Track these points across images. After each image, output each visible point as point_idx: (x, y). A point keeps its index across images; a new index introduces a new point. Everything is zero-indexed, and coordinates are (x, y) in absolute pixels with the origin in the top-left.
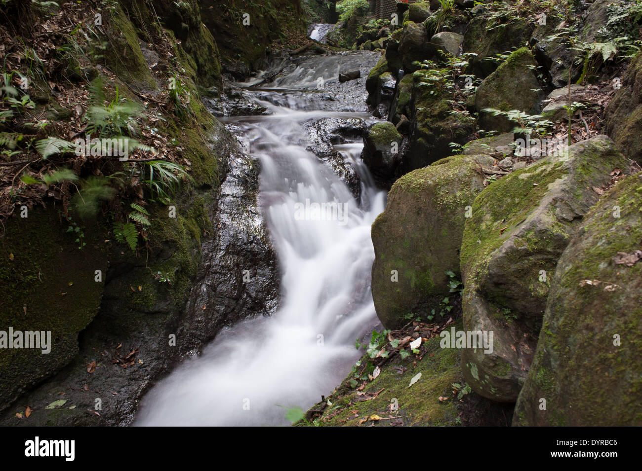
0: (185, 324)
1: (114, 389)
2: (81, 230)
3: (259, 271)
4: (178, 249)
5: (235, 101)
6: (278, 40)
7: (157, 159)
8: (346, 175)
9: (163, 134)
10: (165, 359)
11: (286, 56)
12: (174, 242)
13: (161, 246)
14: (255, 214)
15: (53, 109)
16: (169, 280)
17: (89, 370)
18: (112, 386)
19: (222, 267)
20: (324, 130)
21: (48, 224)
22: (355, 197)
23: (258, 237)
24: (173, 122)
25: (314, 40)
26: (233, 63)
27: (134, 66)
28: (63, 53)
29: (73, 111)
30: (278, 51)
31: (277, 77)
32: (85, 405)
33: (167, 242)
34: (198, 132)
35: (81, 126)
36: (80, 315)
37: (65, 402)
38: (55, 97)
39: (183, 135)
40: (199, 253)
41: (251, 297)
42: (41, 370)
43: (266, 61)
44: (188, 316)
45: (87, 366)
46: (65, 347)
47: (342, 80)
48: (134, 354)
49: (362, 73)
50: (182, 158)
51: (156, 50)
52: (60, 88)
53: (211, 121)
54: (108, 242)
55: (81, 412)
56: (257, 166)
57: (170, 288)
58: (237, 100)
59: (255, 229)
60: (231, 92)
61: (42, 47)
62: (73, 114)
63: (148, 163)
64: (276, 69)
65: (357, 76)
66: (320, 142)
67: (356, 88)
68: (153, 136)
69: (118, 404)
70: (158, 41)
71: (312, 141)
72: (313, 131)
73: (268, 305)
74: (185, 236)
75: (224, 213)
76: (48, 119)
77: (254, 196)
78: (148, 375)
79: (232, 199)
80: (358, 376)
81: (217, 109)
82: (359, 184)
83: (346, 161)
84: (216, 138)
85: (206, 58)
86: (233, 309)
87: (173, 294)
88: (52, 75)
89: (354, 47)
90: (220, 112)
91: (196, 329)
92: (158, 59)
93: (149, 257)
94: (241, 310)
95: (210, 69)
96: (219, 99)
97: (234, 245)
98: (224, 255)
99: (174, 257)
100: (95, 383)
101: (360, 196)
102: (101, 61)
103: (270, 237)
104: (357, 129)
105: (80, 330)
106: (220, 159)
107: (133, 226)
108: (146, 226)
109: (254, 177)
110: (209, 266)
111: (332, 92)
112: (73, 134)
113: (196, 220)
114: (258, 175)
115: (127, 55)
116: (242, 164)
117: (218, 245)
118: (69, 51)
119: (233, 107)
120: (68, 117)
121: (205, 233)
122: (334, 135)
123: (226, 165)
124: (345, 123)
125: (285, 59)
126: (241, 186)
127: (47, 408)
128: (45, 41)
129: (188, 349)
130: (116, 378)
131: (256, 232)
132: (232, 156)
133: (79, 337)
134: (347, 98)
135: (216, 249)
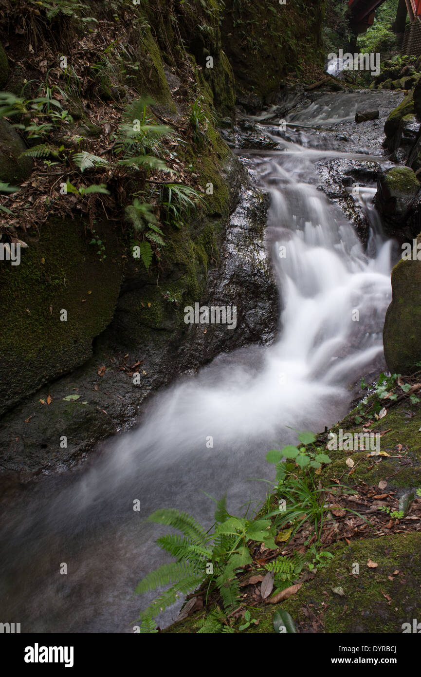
0: (187, 344)
1: (120, 394)
2: (103, 243)
3: (260, 304)
4: (186, 272)
5: (247, 133)
6: (294, 73)
7: (175, 182)
8: (355, 219)
9: (181, 159)
10: (166, 374)
11: (300, 91)
12: (183, 265)
13: (171, 267)
14: (262, 247)
15: (85, 125)
16: (176, 301)
17: (99, 372)
18: (119, 390)
19: (225, 295)
20: (336, 171)
21: (74, 234)
22: (363, 242)
23: (262, 271)
24: (191, 148)
25: (331, 76)
26: (247, 96)
27: (156, 89)
28: (97, 71)
29: (102, 129)
30: (292, 85)
31: (290, 113)
32: (95, 403)
33: (177, 264)
34: (213, 160)
35: (109, 144)
36: (96, 322)
37: (78, 397)
38: (87, 114)
39: (199, 162)
40: (204, 278)
41: (249, 327)
42: (61, 365)
43: (279, 95)
44: (190, 337)
45: (98, 369)
46: (81, 349)
47: (359, 120)
48: (139, 365)
49: (381, 113)
50: (197, 184)
51: (178, 74)
52: (92, 105)
53: (226, 150)
54: (124, 258)
55: (92, 408)
56: (267, 200)
57: (176, 309)
58: (250, 132)
59: (260, 262)
60: (244, 124)
61: (78, 64)
62: (102, 132)
63: (166, 186)
64: (289, 105)
65: (375, 116)
66: (331, 182)
67: (373, 130)
68: (172, 160)
69: (123, 407)
70: (180, 65)
71: (323, 181)
72: (325, 171)
73: (264, 337)
74: (193, 260)
75: (231, 243)
76: (80, 135)
77: (262, 230)
78: (150, 386)
79: (240, 230)
80: (364, 414)
81: (229, 141)
82: (367, 230)
83: (357, 204)
84: (229, 168)
85: (222, 87)
86: (232, 337)
87: (178, 314)
88: (86, 92)
89: (372, 85)
90: (231, 144)
91: (196, 350)
92: (179, 84)
93: (160, 276)
94: (238, 339)
95: (225, 100)
96: (232, 130)
97: (238, 275)
98: (228, 284)
99: (182, 279)
100: (104, 385)
101: (367, 242)
102: (128, 82)
103: (274, 272)
104: (371, 172)
105: (94, 336)
106: (232, 190)
107: (149, 244)
108: (160, 246)
109: (263, 211)
110: (213, 293)
111: (347, 131)
112: (102, 151)
113: (205, 247)
114: (266, 209)
115: (152, 77)
116: (252, 197)
117: (223, 273)
118: (101, 69)
119: (245, 140)
120: (98, 134)
121: (212, 261)
122: (346, 177)
123: (237, 196)
124: (359, 165)
125: (299, 94)
126: (250, 218)
127: (64, 399)
128: (81, 58)
129: (187, 368)
130: (122, 384)
131: (261, 265)
132: (243, 188)
133: (93, 341)
134: (362, 140)
135: (221, 277)
